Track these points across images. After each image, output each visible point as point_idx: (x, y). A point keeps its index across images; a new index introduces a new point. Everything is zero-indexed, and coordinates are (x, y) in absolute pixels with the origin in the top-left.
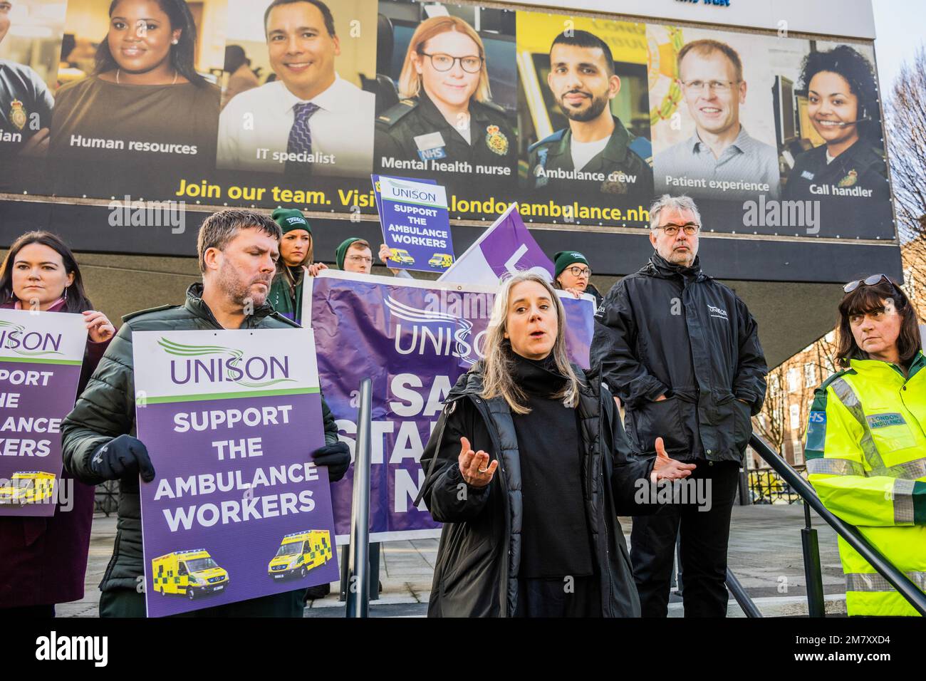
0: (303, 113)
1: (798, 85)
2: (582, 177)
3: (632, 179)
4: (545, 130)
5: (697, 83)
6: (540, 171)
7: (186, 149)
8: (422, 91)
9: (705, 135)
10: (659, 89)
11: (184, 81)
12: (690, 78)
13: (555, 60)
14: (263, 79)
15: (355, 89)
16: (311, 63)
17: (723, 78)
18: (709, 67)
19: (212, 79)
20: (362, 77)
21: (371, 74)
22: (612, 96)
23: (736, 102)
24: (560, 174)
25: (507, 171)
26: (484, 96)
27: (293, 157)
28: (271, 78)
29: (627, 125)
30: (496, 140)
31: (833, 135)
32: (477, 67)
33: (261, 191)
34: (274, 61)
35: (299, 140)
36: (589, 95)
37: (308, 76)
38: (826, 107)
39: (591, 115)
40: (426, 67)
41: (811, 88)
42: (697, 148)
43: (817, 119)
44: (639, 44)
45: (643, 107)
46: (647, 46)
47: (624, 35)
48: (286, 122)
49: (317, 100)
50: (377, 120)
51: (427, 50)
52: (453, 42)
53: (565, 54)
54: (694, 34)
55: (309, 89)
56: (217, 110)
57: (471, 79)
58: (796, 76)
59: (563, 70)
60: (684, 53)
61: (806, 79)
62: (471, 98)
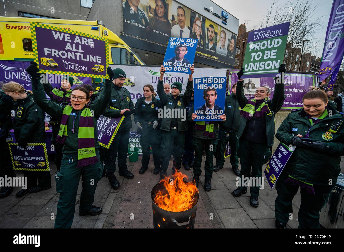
0: (182, 31)
1: (230, 41)
2: (210, 50)
3: (214, 52)
4: (207, 42)
6: (206, 48)
7: (167, 35)
8: (195, 31)
9: (221, 46)
10: (218, 37)
11: (167, 21)
12: (221, 36)
13: (209, 29)
14: (177, 24)
15: (187, 28)
16: (183, 22)
17: (224, 37)
18: (223, 35)
19: (170, 22)
20: (188, 26)
21: (189, 27)
22: (214, 37)
23: (225, 41)
24: (208, 49)
25: (203, 48)
28: (178, 24)
29: (215, 43)
30: (202, 42)
31: (232, 49)
32: (201, 28)
34: (178, 20)
36: (212, 37)
37: (182, 25)
38: (232, 45)
39: (211, 40)
40: (196, 27)
41: (231, 41)
42: (220, 48)
43: (231, 46)
44: (217, 29)
45: (216, 40)
46: (218, 30)
47: (216, 27)
48: (180, 33)
49: (183, 30)
50: (190, 35)
51: (196, 24)
52: (199, 23)
53: (210, 29)
54: (222, 29)
55: (182, 27)
56: (171, 28)
57: (200, 30)
58: (230, 39)
59: (210, 32)
60: (221, 32)
61: (231, 40)
62: (200, 34)
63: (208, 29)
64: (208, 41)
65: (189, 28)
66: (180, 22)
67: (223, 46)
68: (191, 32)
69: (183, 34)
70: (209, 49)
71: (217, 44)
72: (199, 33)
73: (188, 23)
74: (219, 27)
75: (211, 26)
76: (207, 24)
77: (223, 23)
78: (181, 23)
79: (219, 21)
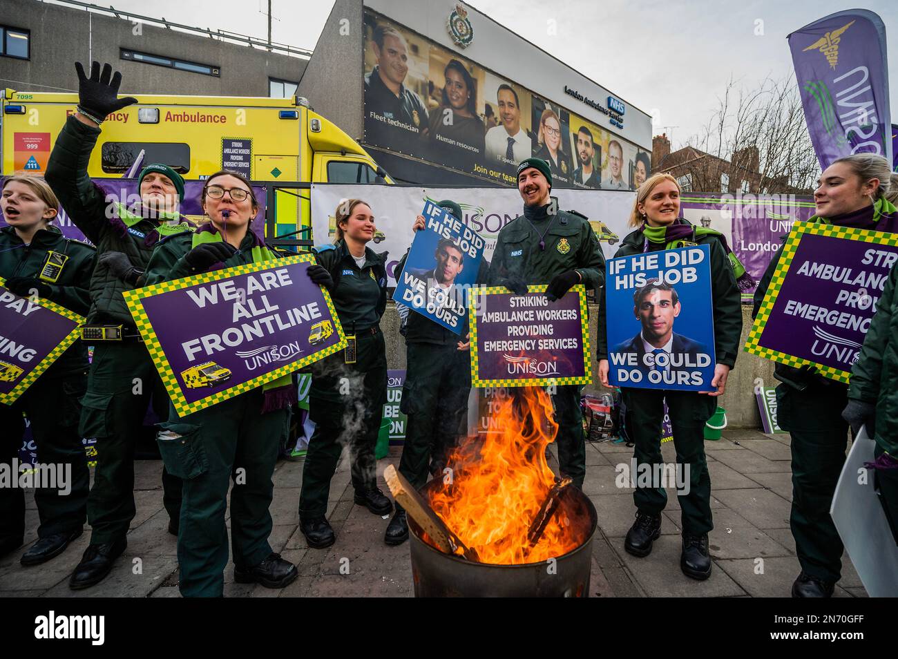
0: (511, 142)
1: (634, 165)
2: (585, 187)
4: (576, 167)
5: (613, 157)
6: (575, 183)
7: (476, 150)
8: (544, 142)
9: (614, 178)
10: (604, 156)
11: (473, 117)
12: (611, 155)
13: (579, 138)
14: (498, 123)
15: (525, 135)
16: (512, 119)
17: (618, 157)
18: (614, 151)
19: (482, 119)
20: (527, 130)
21: (530, 130)
22: (593, 157)
23: (621, 167)
24: (579, 184)
25: (566, 180)
26: (561, 148)
27: (508, 161)
28: (500, 124)
29: (596, 169)
30: (564, 167)
32: (559, 135)
33: (500, 174)
34: (501, 115)
35: (510, 154)
36: (587, 155)
37: (511, 125)
38: (640, 174)
39: (587, 163)
40: (545, 131)
41: (638, 166)
42: (611, 183)
43: (638, 177)
44: (599, 137)
45: (600, 163)
46: (602, 139)
47: (596, 132)
48: (506, 145)
49: (515, 137)
50: (532, 151)
51: (546, 124)
52: (552, 122)
53: (582, 136)
54: (613, 138)
55: (512, 132)
56: (484, 134)
57: (557, 139)
58: (634, 160)
59: (581, 143)
60: (610, 144)
61: (637, 162)
62: (558, 148)
63: (576, 136)
64: (580, 165)
65: (529, 134)
66: (505, 120)
67: (619, 177)
68: (535, 143)
69: (514, 146)
70: (582, 183)
71: (603, 172)
72: (554, 147)
73: (526, 121)
74: (603, 132)
75: (583, 129)
76: (574, 126)
77: (611, 122)
78: (509, 123)
79: (604, 120)
